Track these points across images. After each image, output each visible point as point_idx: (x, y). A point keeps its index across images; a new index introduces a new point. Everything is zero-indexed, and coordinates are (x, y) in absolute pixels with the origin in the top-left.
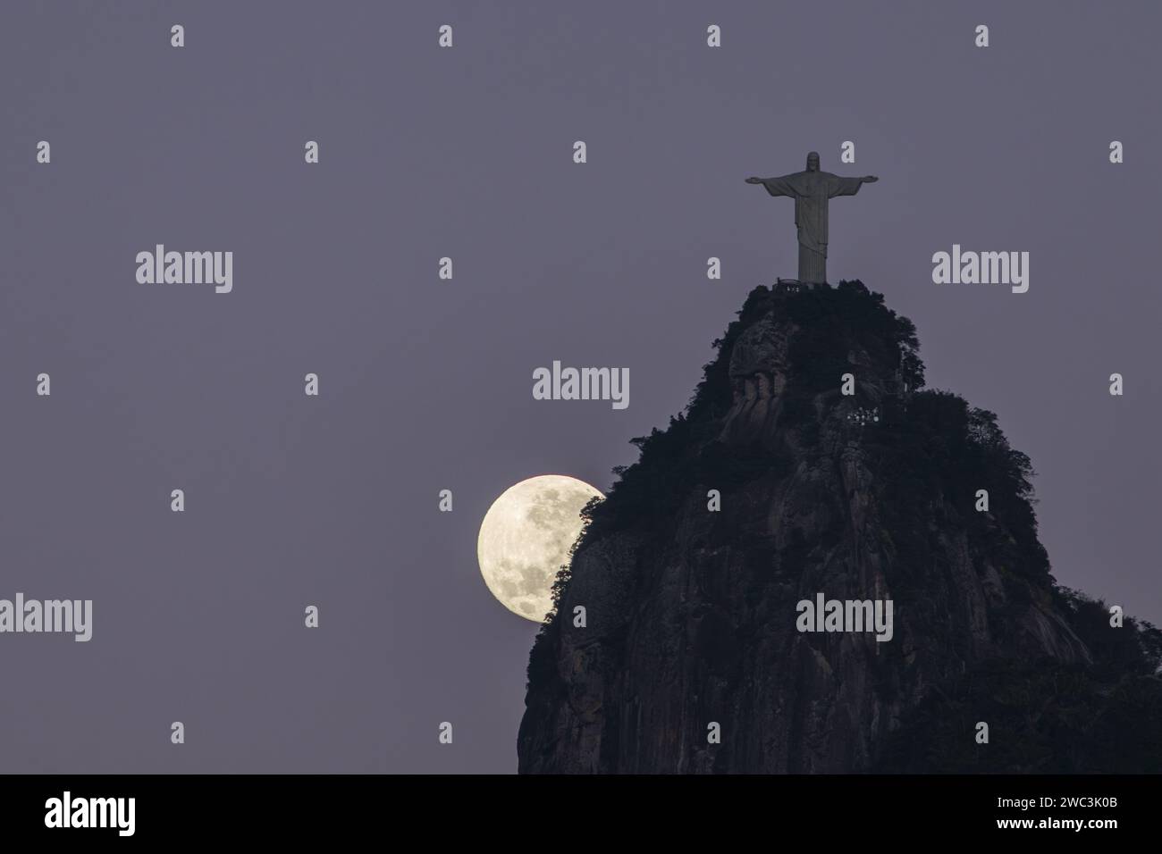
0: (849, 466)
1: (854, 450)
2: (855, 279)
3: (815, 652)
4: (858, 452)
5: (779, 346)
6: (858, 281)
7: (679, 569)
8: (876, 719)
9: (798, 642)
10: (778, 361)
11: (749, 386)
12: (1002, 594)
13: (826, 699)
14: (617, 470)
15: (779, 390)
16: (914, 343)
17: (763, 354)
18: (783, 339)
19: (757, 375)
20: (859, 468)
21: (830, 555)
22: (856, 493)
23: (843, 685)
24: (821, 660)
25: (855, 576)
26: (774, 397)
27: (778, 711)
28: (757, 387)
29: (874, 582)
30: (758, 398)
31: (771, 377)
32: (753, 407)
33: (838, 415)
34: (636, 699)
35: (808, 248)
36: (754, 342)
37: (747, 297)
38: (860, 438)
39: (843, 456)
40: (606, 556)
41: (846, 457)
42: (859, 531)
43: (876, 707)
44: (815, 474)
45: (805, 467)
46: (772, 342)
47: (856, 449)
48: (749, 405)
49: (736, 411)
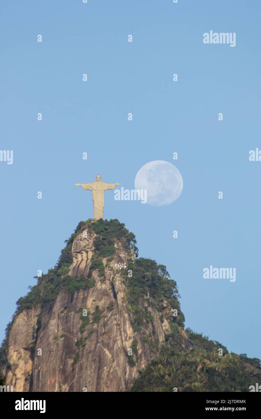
0: (117, 283)
1: (118, 277)
2: (115, 219)
3: (105, 350)
4: (119, 278)
5: (89, 241)
6: (116, 219)
7: (55, 321)
8: (128, 373)
9: (99, 346)
10: (89, 247)
11: (79, 256)
12: (169, 329)
13: (109, 366)
14: (30, 287)
15: (90, 257)
16: (135, 242)
17: (84, 244)
18: (91, 239)
19: (82, 252)
20: (120, 284)
21: (110, 315)
22: (119, 292)
23: (115, 362)
24: (107, 352)
25: (119, 322)
26: (88, 259)
27: (92, 371)
28: (82, 256)
29: (126, 324)
30: (82, 260)
31: (87, 252)
32: (80, 263)
33: (111, 266)
34: (39, 368)
35: (97, 208)
36: (81, 240)
37: (78, 225)
38: (120, 273)
39: (114, 280)
40: (25, 318)
41: (115, 280)
42: (120, 306)
43: (128, 369)
44: (104, 286)
45: (100, 284)
46: (87, 240)
47: (119, 277)
48: (79, 263)
49: (74, 264)
